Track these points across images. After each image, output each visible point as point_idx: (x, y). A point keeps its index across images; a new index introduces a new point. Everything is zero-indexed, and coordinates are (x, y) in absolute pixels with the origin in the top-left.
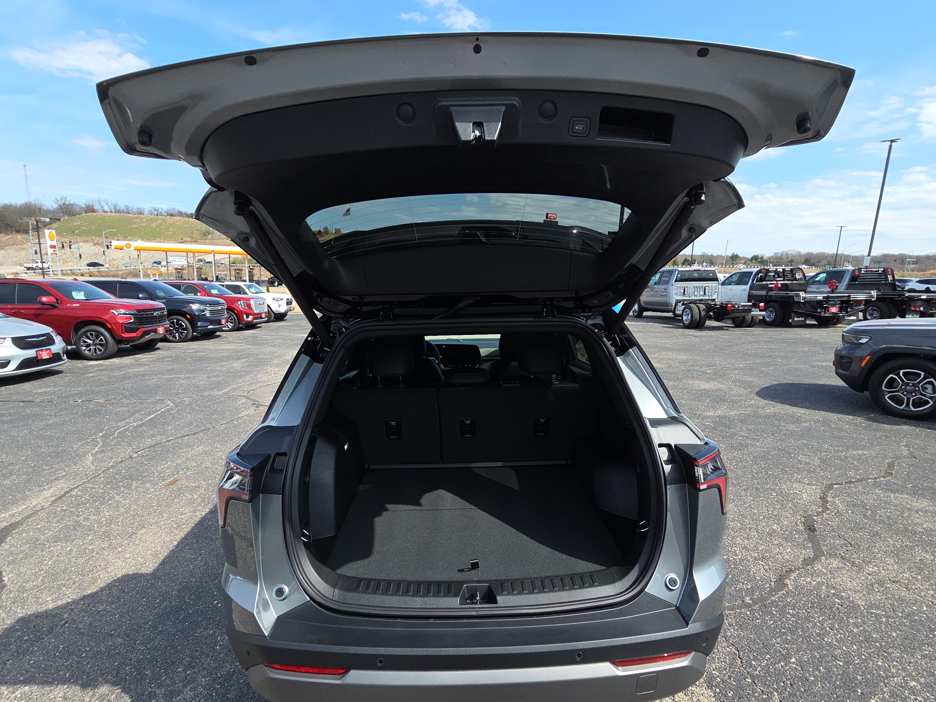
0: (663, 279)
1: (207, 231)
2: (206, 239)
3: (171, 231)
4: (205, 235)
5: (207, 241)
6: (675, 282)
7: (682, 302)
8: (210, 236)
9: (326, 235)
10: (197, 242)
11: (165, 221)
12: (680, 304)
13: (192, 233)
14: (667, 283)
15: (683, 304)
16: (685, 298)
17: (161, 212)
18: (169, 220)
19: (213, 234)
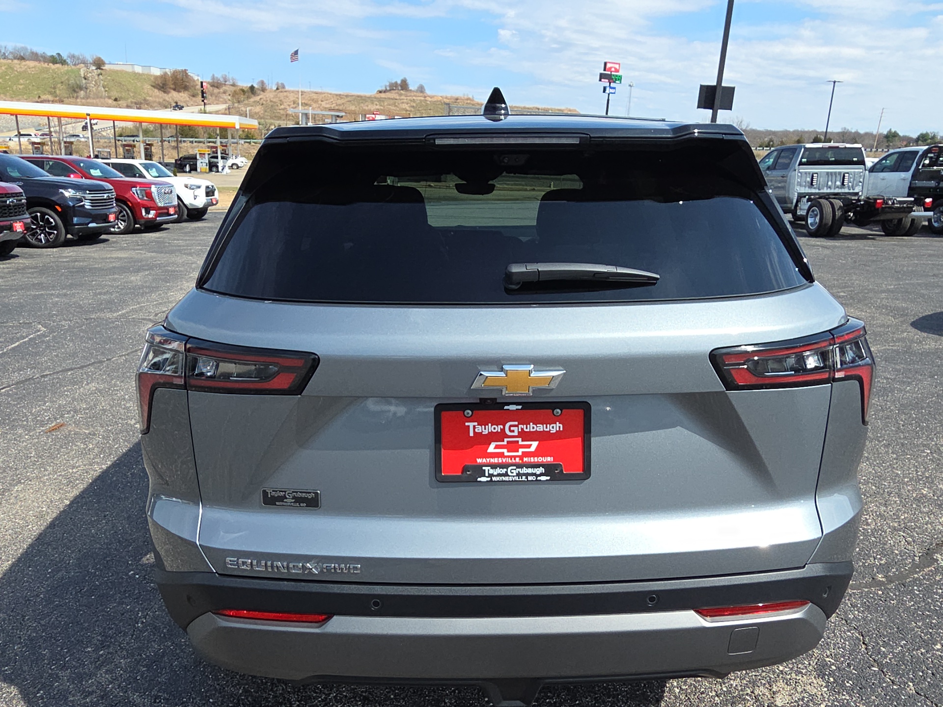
0: (780, 161)
1: (78, 85)
2: (77, 97)
3: (21, 85)
4: (74, 91)
5: (78, 100)
6: (799, 165)
7: (807, 197)
8: (82, 92)
9: (262, 93)
10: (63, 101)
11: (10, 67)
12: (805, 200)
13: (55, 88)
14: (786, 167)
15: (808, 200)
16: (813, 191)
17: (4, 54)
18: (18, 66)
19: (86, 89)
